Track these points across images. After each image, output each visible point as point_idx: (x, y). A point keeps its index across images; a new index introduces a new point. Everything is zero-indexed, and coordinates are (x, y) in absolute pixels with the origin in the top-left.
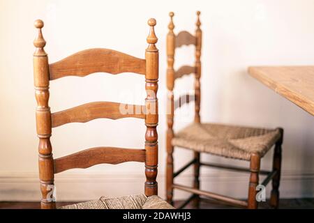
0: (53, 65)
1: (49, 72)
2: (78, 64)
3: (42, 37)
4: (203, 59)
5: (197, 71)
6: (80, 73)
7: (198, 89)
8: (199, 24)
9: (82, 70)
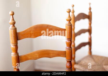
0: (19, 33)
1: (17, 37)
2: (32, 32)
3: (13, 19)
4: (92, 25)
5: (89, 31)
6: (33, 36)
7: (90, 39)
8: (90, 9)
9: (34, 35)
